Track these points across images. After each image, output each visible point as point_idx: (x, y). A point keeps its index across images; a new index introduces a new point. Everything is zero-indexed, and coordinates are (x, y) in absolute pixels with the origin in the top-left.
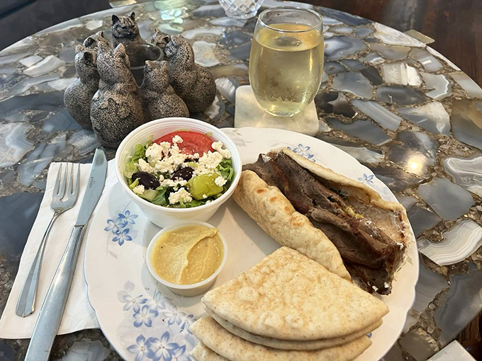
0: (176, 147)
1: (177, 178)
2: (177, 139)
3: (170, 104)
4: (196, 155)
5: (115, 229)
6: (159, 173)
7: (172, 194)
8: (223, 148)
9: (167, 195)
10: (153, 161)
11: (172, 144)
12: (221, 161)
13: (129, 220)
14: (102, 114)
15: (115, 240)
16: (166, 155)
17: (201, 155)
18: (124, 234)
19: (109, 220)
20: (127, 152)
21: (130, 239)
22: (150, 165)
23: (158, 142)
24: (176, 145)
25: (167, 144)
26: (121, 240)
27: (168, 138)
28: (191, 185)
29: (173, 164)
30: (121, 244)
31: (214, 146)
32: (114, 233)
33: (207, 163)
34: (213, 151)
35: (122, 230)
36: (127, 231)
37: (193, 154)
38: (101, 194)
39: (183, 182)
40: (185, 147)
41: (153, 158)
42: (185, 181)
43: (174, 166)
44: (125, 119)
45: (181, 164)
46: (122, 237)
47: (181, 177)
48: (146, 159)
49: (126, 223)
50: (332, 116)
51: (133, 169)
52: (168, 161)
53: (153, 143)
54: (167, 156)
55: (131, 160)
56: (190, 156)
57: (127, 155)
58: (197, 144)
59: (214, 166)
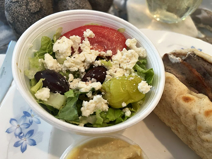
0: (87, 42)
1: (89, 78)
2: (88, 33)
3: (78, 3)
4: (109, 53)
5: (18, 131)
6: (68, 71)
7: (85, 103)
8: (138, 45)
9: (79, 105)
10: (62, 57)
11: (83, 39)
12: (137, 60)
13: (34, 119)
14: (13, 7)
15: (16, 145)
16: (76, 50)
17: (115, 53)
18: (27, 136)
19: (12, 120)
20: (30, 45)
21: (34, 144)
22: (58, 61)
23: (68, 35)
24: (86, 39)
25: (77, 38)
26: (24, 145)
27: (78, 31)
28: (107, 89)
29: (84, 62)
30: (23, 150)
31: (128, 42)
32: (16, 136)
33: (122, 62)
34: (128, 48)
35: (26, 131)
36: (31, 133)
37: (105, 50)
38: (10, 85)
39: (97, 85)
40: (96, 42)
41: (62, 54)
42: (99, 83)
43: (85, 64)
44: (35, 13)
45: (93, 62)
46: (25, 141)
47: (94, 77)
48: (54, 55)
49: (31, 123)
50: (202, 25)
51: (37, 67)
52: (78, 57)
53: (62, 36)
54: (77, 52)
55: (35, 54)
56: (103, 53)
57: (31, 48)
58: (109, 40)
59: (131, 66)
